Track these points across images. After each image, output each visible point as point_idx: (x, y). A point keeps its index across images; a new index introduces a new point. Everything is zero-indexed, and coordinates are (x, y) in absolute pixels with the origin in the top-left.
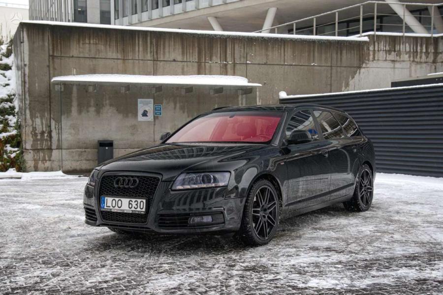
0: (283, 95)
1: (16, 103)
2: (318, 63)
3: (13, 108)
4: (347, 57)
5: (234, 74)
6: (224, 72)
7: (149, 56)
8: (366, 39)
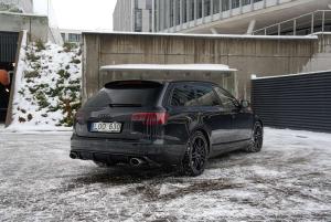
0: (254, 77)
1: (81, 84)
2: (279, 54)
3: (79, 87)
4: (301, 50)
5: (219, 63)
6: (213, 61)
7: (162, 52)
8: (316, 37)
